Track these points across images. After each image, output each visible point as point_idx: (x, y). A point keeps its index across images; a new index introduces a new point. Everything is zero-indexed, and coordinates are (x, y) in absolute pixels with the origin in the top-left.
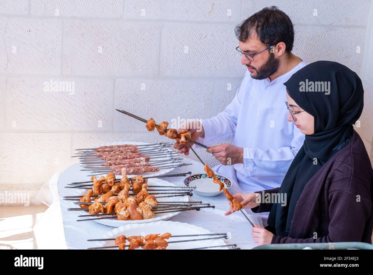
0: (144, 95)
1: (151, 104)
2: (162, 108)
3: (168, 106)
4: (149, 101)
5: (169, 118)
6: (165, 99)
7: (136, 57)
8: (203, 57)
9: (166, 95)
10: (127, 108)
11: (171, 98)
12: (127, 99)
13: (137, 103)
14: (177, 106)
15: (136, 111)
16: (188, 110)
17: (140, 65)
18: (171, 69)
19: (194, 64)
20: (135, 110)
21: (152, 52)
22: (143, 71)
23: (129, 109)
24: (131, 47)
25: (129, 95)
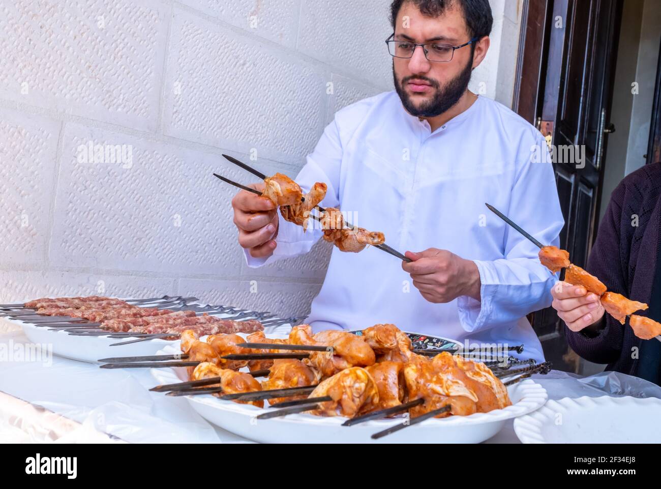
0: (124, 175)
1: (137, 201)
2: (158, 213)
3: (170, 210)
4: (133, 193)
5: (170, 240)
6: (165, 192)
7: (115, 74)
8: (237, 108)
9: (168, 181)
10: (85, 203)
11: (176, 191)
12: (87, 181)
13: (107, 195)
14: (186, 212)
15: (105, 215)
16: (207, 223)
17: (121, 97)
18: (182, 122)
19: (222, 119)
20: (101, 213)
21: (149, 71)
22: (127, 112)
23: (90, 208)
24: (107, 48)
25: (91, 170)
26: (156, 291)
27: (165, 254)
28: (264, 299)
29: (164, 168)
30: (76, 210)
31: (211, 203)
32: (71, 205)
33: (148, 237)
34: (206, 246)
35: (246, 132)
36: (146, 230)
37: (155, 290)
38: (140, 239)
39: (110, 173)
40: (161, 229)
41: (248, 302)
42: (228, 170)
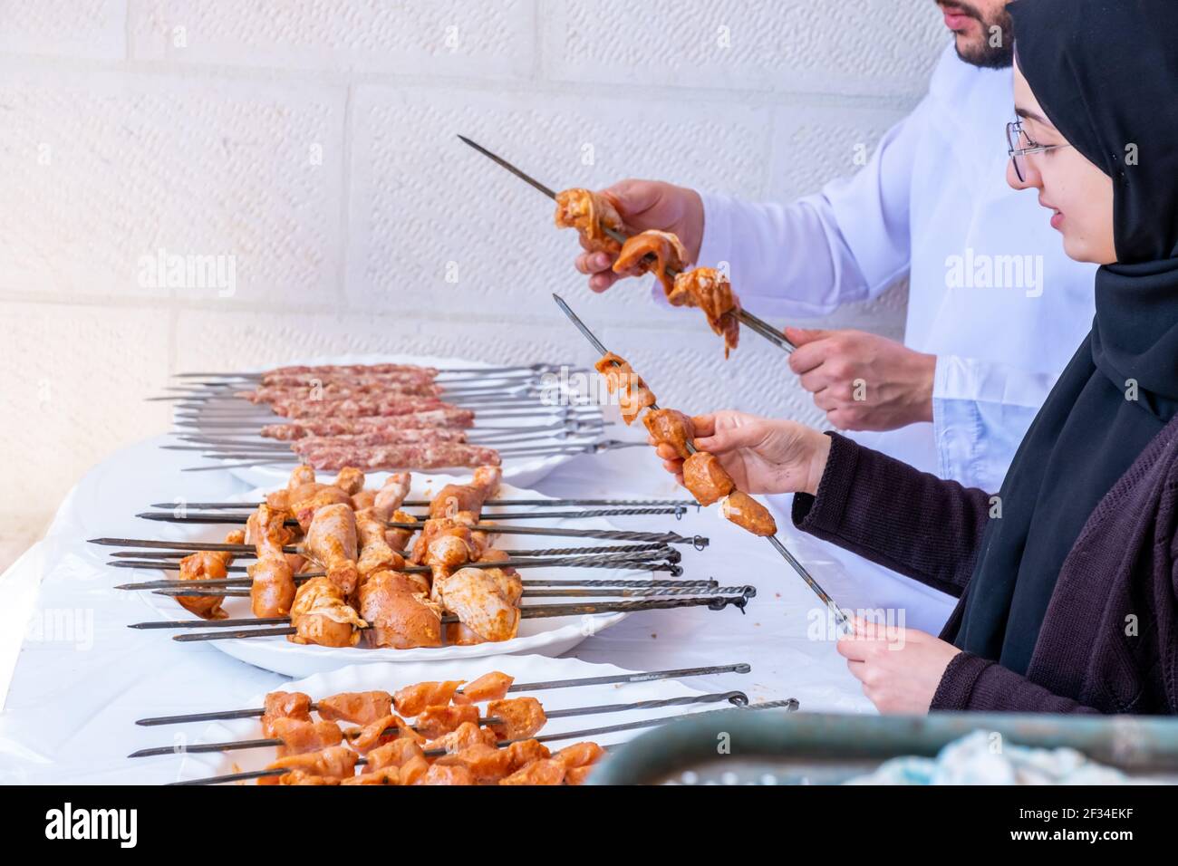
1: (502, 199)
4: (493, 186)
10: (402, 210)
12: (402, 175)
13: (442, 194)
15: (441, 227)
18: (590, 51)
20: (433, 223)
22: (469, 53)
23: (411, 217)
25: (408, 157)
29: (555, 138)
30: (386, 221)
32: (376, 215)
33: (530, 259)
35: (751, 46)
36: (525, 248)
37: (551, 347)
39: (446, 158)
42: (708, 125)
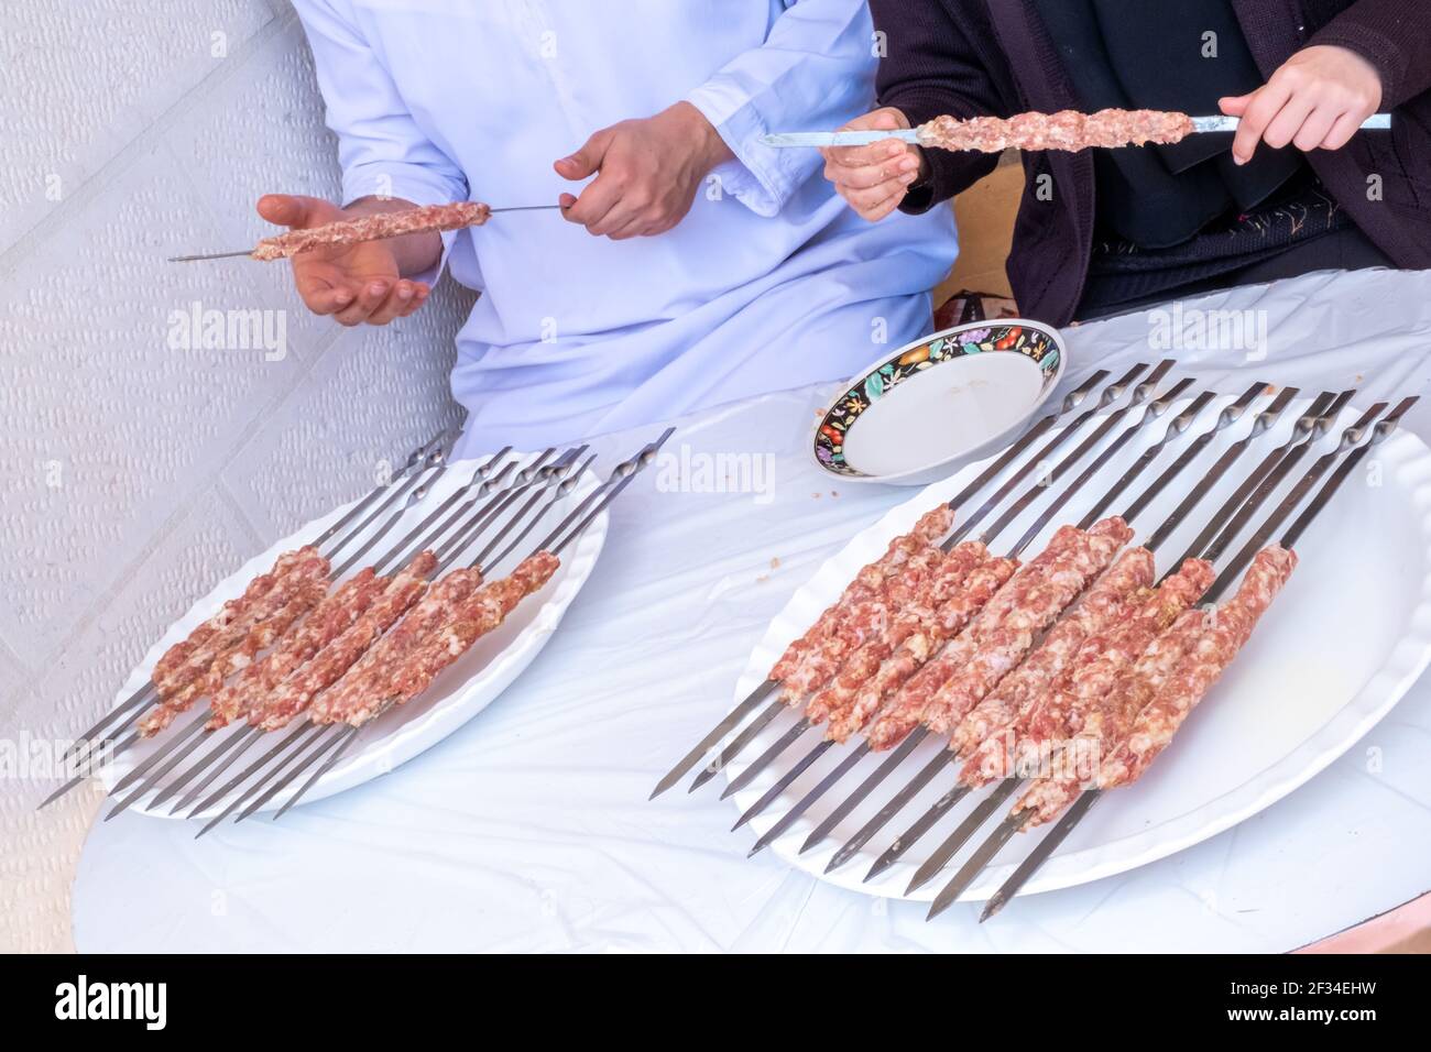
1: (56, 424)
4: (40, 417)
6: (82, 358)
8: (58, 62)
9: (70, 333)
15: (34, 503)
19: (54, 116)
26: (204, 536)
27: (167, 461)
28: (367, 361)
31: (161, 292)
33: (121, 463)
34: (213, 376)
35: (107, 91)
36: (110, 457)
38: (114, 481)
40: (129, 430)
41: (347, 394)
